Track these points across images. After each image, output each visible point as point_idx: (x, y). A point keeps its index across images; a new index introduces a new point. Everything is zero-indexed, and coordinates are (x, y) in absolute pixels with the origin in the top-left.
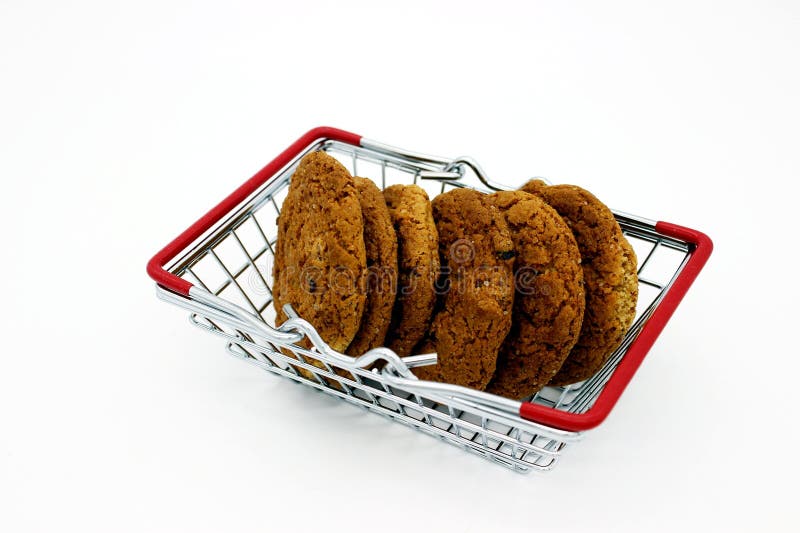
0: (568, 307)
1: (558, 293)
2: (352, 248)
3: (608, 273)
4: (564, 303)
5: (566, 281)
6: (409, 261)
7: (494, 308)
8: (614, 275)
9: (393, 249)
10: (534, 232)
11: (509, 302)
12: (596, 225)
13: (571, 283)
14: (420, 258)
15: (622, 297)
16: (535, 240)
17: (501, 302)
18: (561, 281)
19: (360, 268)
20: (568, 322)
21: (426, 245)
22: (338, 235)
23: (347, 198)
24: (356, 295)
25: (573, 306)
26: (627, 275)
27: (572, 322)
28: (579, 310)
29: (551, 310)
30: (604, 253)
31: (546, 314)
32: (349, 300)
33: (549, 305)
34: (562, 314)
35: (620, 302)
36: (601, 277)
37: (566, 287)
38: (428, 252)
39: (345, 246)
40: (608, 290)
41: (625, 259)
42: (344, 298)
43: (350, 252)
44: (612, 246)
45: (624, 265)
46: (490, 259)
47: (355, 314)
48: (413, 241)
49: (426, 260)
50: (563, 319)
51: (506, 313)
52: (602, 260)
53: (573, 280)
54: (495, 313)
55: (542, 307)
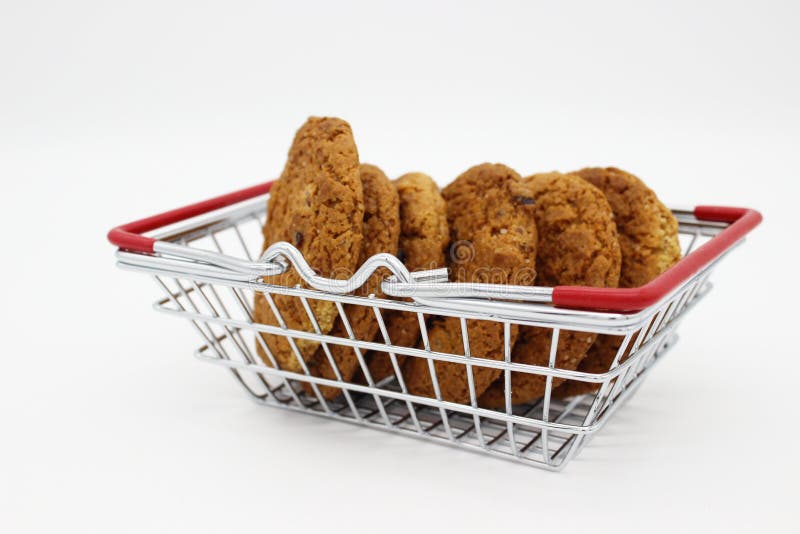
0: (601, 258)
1: (588, 242)
2: (346, 179)
3: (644, 234)
4: (595, 254)
5: (597, 231)
6: (413, 222)
7: (514, 253)
8: (652, 236)
9: (394, 203)
10: (556, 194)
11: (532, 249)
12: (627, 188)
13: (603, 233)
14: (425, 219)
15: (664, 261)
16: (558, 200)
17: (522, 248)
18: (591, 231)
19: (356, 202)
20: (603, 273)
21: (432, 208)
22: (330, 168)
23: (343, 136)
24: (349, 233)
25: (607, 257)
26: (667, 238)
27: (607, 274)
28: (614, 262)
29: (582, 262)
30: (638, 214)
31: (576, 269)
32: (341, 238)
33: (577, 258)
34: (595, 263)
35: (661, 265)
36: (638, 241)
37: (598, 238)
38: (433, 213)
39: (339, 178)
40: (646, 252)
41: (664, 220)
42: (336, 236)
43: (345, 184)
44: (647, 207)
45: (663, 227)
46: (508, 206)
47: (349, 256)
48: (416, 202)
49: (432, 221)
50: (596, 270)
51: (528, 261)
52: (638, 222)
53: (605, 230)
54: (515, 258)
55: (570, 263)
